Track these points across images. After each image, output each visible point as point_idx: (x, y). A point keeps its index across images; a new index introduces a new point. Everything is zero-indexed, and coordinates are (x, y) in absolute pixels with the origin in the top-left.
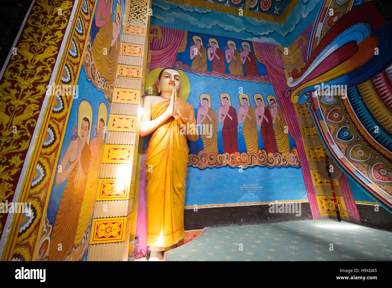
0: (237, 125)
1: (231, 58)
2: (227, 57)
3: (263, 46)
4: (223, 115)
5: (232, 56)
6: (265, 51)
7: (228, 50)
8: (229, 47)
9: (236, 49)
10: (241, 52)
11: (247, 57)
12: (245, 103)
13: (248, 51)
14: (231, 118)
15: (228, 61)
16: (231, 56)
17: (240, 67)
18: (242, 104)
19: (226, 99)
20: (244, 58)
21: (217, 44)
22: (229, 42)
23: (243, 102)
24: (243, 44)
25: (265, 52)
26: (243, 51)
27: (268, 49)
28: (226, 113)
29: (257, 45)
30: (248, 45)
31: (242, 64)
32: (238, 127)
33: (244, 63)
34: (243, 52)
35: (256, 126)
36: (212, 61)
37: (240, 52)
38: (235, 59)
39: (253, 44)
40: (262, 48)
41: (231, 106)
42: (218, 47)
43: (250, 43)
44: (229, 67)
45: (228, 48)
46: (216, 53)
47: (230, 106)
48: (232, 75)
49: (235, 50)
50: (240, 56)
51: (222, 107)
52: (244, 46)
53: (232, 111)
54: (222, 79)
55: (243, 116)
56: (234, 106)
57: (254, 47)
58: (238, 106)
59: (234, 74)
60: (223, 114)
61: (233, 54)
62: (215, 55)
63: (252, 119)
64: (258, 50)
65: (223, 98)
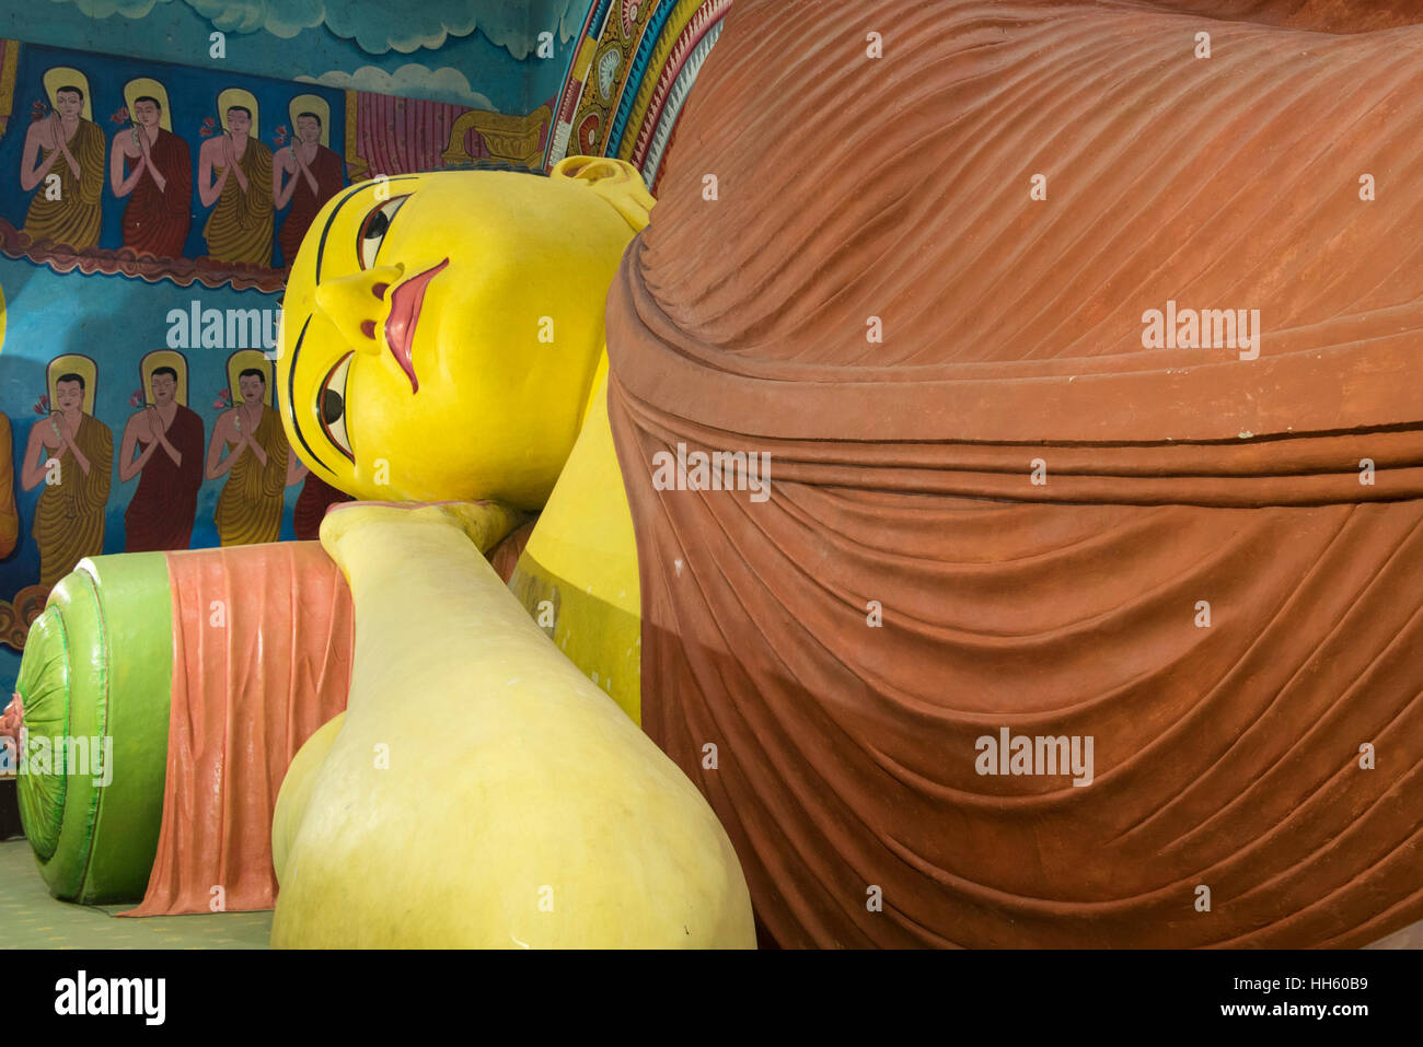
0: (198, 484)
1: (222, 180)
2: (204, 177)
3: (400, 112)
4: (143, 446)
5: (232, 171)
6: (401, 138)
7: (217, 142)
8: (225, 125)
9: (254, 133)
10: (282, 147)
11: (302, 177)
12: (253, 391)
13: (317, 140)
14: (176, 457)
15: (207, 196)
16: (227, 170)
17: (260, 225)
18: (237, 396)
19: (168, 376)
20: (287, 176)
21: (166, 110)
22: (232, 97)
23: (244, 386)
24: (299, 104)
25: (401, 148)
26: (287, 143)
27: (420, 127)
28: (157, 437)
29: (368, 111)
30: (321, 108)
31: (274, 207)
32: (201, 494)
33: (281, 205)
34: (287, 150)
35: (282, 486)
36: (130, 197)
37: (274, 149)
38: (244, 184)
39: (351, 104)
40: (390, 123)
41: (184, 404)
42: (166, 124)
43: (336, 97)
44: (207, 228)
45: (219, 130)
46: (153, 157)
47: (180, 406)
48: (216, 266)
49: (250, 139)
50: (268, 170)
51: (142, 415)
52: (301, 119)
53: (187, 428)
54: (166, 284)
55: (232, 447)
56: (197, 409)
57: (351, 119)
58: (216, 404)
59: (223, 260)
60: (143, 440)
61: (238, 157)
62: (146, 167)
63: (270, 459)
64: (368, 138)
65: (153, 374)
